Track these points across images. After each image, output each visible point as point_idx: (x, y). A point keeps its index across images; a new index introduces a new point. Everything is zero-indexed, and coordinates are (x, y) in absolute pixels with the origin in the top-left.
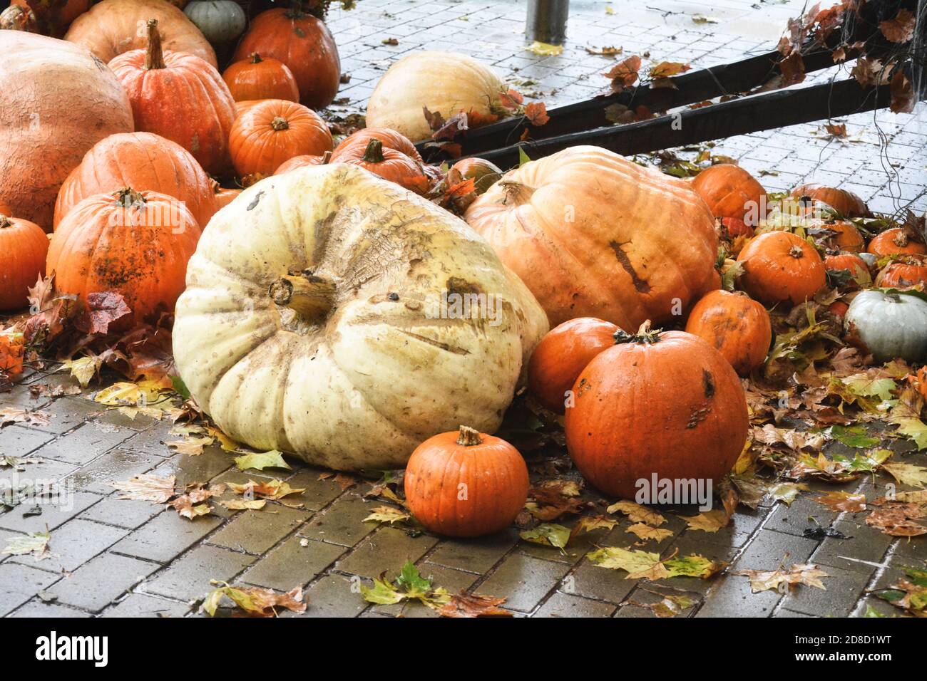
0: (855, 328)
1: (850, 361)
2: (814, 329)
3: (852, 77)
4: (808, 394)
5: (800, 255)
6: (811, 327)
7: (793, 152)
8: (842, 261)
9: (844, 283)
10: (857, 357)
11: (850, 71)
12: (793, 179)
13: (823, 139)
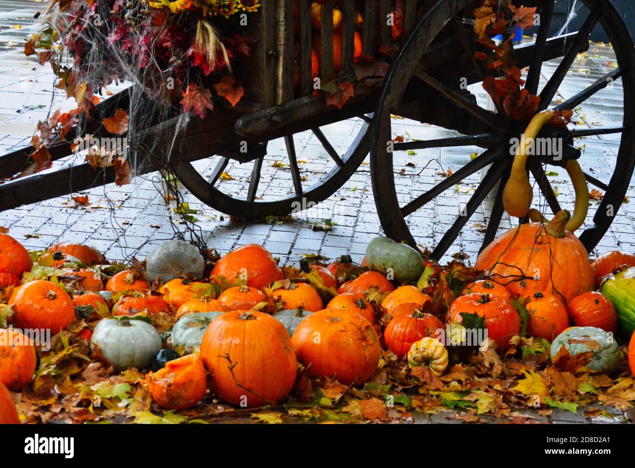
0: (98, 348)
1: (96, 372)
2: (68, 351)
3: (86, 162)
4: (67, 400)
5: (55, 297)
6: (66, 350)
7: (50, 219)
8: (86, 298)
9: (89, 315)
10: (102, 369)
11: (84, 158)
12: (50, 240)
13: (71, 207)
